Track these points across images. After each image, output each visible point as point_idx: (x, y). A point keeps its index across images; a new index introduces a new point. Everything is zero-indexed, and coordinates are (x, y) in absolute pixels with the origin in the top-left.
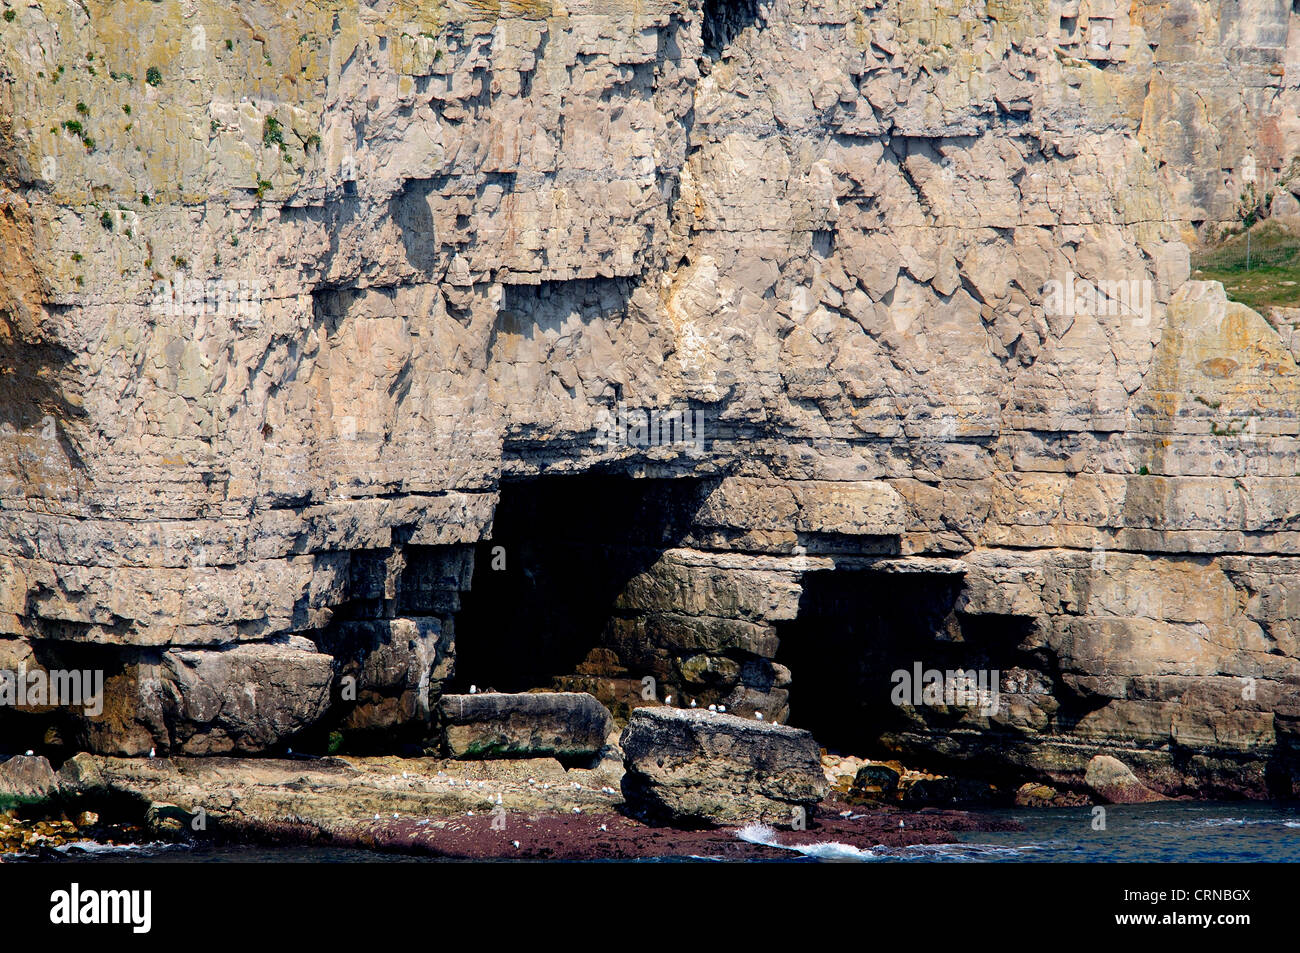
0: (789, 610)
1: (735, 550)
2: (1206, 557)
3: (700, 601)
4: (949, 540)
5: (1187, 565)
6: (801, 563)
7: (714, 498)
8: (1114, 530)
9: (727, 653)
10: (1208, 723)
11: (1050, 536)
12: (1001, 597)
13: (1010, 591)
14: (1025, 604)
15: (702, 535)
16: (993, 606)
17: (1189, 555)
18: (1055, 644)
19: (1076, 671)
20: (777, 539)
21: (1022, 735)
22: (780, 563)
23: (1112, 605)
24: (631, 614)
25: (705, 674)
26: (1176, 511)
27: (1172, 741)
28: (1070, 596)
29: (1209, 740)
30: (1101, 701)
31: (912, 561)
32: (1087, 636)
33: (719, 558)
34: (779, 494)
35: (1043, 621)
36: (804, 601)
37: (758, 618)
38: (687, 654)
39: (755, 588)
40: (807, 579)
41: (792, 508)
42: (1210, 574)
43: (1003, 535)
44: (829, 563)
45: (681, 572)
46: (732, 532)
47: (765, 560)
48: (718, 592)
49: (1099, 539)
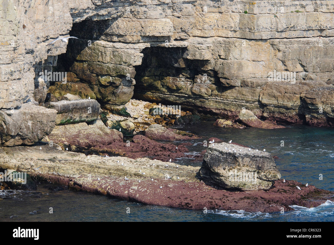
0: (139, 62)
1: (120, 42)
2: (266, 40)
3: (108, 59)
4: (183, 35)
5: (260, 43)
6: (143, 46)
7: (114, 25)
8: (235, 31)
9: (118, 76)
10: (274, 97)
11: (213, 33)
12: (201, 54)
13: (204, 52)
14: (207, 56)
15: (109, 37)
16: (198, 57)
17: (261, 40)
18: (217, 69)
19: (225, 78)
20: (135, 39)
21: (202, 97)
22: (136, 46)
23: (237, 56)
24: (82, 61)
25: (109, 82)
26: (258, 26)
27: (259, 101)
29: (275, 102)
30: (231, 87)
31: (174, 44)
32: (229, 67)
33: (115, 44)
34: (136, 24)
35: (213, 61)
36: (144, 59)
37: (129, 65)
38: (102, 75)
39: (129, 55)
40: (144, 51)
41: (140, 28)
42: (266, 45)
43: (198, 33)
44: (148, 45)
45: (102, 49)
46: (119, 36)
47: (131, 45)
48: (114, 56)
49: (230, 34)
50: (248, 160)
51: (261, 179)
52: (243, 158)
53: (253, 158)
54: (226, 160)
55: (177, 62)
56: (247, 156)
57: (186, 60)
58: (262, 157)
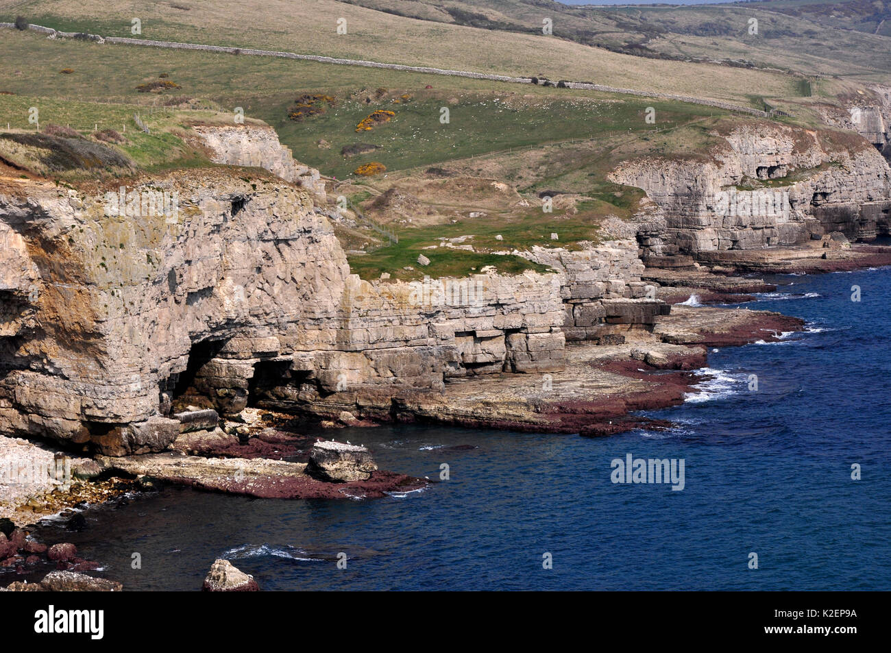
0: (251, 375)
1: (233, 358)
2: (360, 351)
3: (224, 373)
4: (288, 350)
5: (355, 354)
6: (253, 361)
7: (228, 344)
8: (333, 345)
9: (233, 388)
10: (369, 399)
11: (314, 347)
12: (304, 366)
13: (307, 364)
14: (310, 367)
15: (224, 355)
16: (302, 368)
17: (356, 351)
18: (319, 377)
19: (326, 385)
20: (247, 355)
21: (308, 403)
22: (248, 361)
23: (336, 366)
24: (201, 377)
25: (226, 394)
26: (353, 339)
27: (356, 403)
28: (323, 364)
29: (370, 404)
30: (332, 393)
31: (280, 357)
32: (330, 375)
33: (230, 361)
34: (247, 342)
35: (315, 371)
36: (255, 372)
37: (243, 378)
38: (219, 388)
39: (242, 370)
40: (254, 366)
41: (251, 346)
42: (360, 356)
43: (301, 348)
44: (259, 360)
45: (218, 365)
46: (233, 353)
47: (243, 361)
48: (229, 371)
49: (329, 347)
50: (348, 455)
51: (360, 470)
52: (344, 454)
53: (353, 453)
54: (329, 457)
55: (284, 373)
56: (347, 451)
57: (292, 371)
58: (361, 452)
